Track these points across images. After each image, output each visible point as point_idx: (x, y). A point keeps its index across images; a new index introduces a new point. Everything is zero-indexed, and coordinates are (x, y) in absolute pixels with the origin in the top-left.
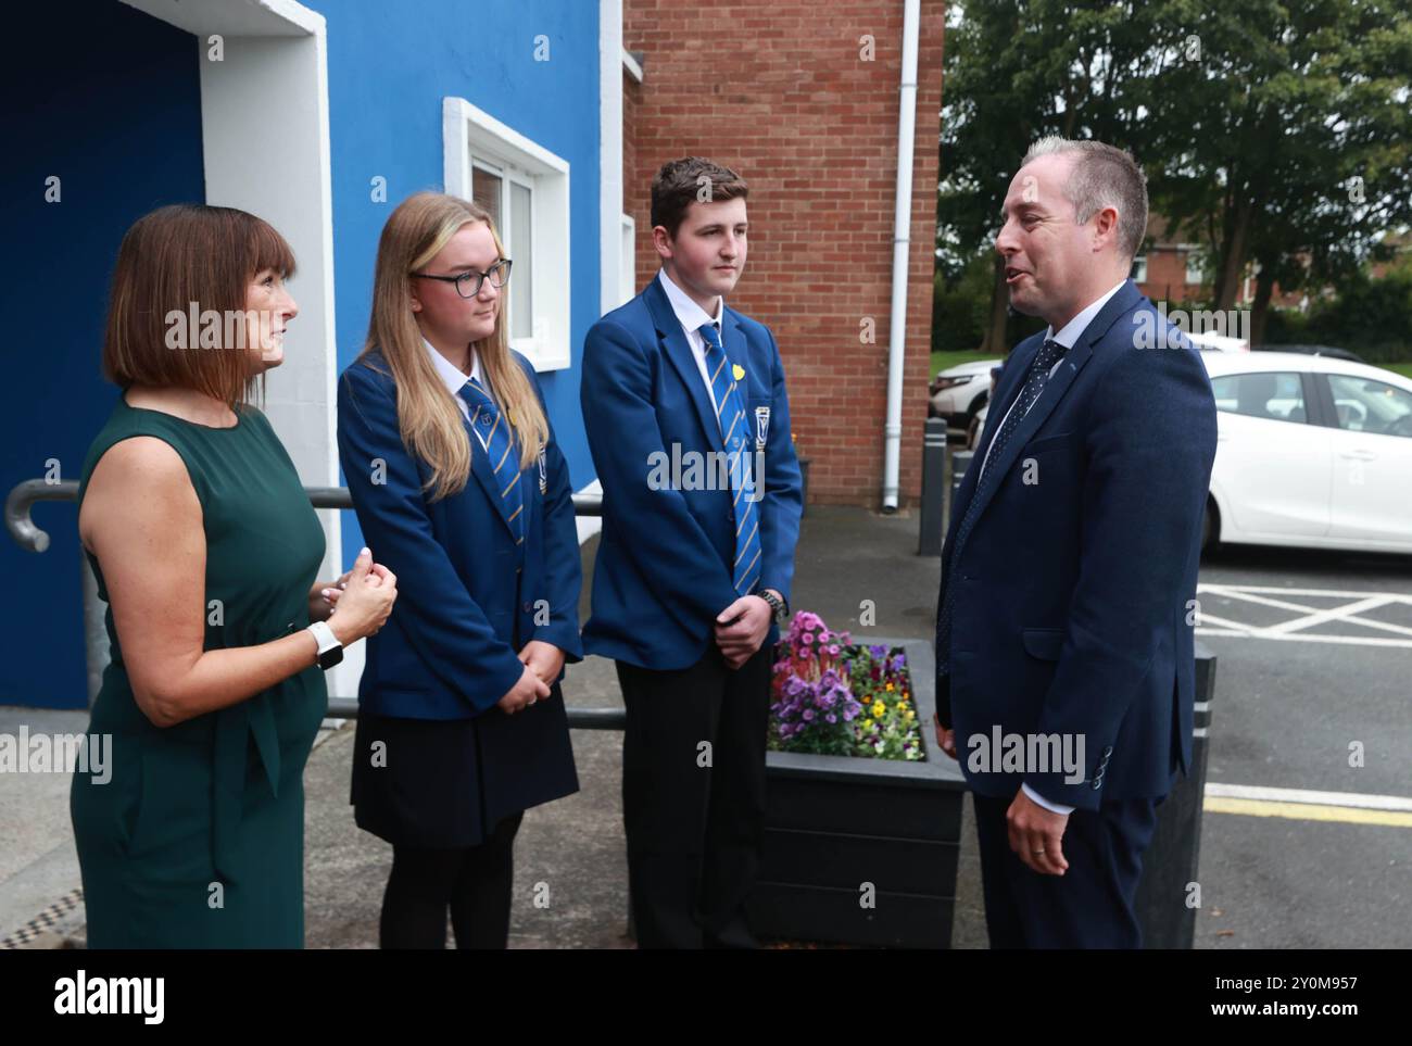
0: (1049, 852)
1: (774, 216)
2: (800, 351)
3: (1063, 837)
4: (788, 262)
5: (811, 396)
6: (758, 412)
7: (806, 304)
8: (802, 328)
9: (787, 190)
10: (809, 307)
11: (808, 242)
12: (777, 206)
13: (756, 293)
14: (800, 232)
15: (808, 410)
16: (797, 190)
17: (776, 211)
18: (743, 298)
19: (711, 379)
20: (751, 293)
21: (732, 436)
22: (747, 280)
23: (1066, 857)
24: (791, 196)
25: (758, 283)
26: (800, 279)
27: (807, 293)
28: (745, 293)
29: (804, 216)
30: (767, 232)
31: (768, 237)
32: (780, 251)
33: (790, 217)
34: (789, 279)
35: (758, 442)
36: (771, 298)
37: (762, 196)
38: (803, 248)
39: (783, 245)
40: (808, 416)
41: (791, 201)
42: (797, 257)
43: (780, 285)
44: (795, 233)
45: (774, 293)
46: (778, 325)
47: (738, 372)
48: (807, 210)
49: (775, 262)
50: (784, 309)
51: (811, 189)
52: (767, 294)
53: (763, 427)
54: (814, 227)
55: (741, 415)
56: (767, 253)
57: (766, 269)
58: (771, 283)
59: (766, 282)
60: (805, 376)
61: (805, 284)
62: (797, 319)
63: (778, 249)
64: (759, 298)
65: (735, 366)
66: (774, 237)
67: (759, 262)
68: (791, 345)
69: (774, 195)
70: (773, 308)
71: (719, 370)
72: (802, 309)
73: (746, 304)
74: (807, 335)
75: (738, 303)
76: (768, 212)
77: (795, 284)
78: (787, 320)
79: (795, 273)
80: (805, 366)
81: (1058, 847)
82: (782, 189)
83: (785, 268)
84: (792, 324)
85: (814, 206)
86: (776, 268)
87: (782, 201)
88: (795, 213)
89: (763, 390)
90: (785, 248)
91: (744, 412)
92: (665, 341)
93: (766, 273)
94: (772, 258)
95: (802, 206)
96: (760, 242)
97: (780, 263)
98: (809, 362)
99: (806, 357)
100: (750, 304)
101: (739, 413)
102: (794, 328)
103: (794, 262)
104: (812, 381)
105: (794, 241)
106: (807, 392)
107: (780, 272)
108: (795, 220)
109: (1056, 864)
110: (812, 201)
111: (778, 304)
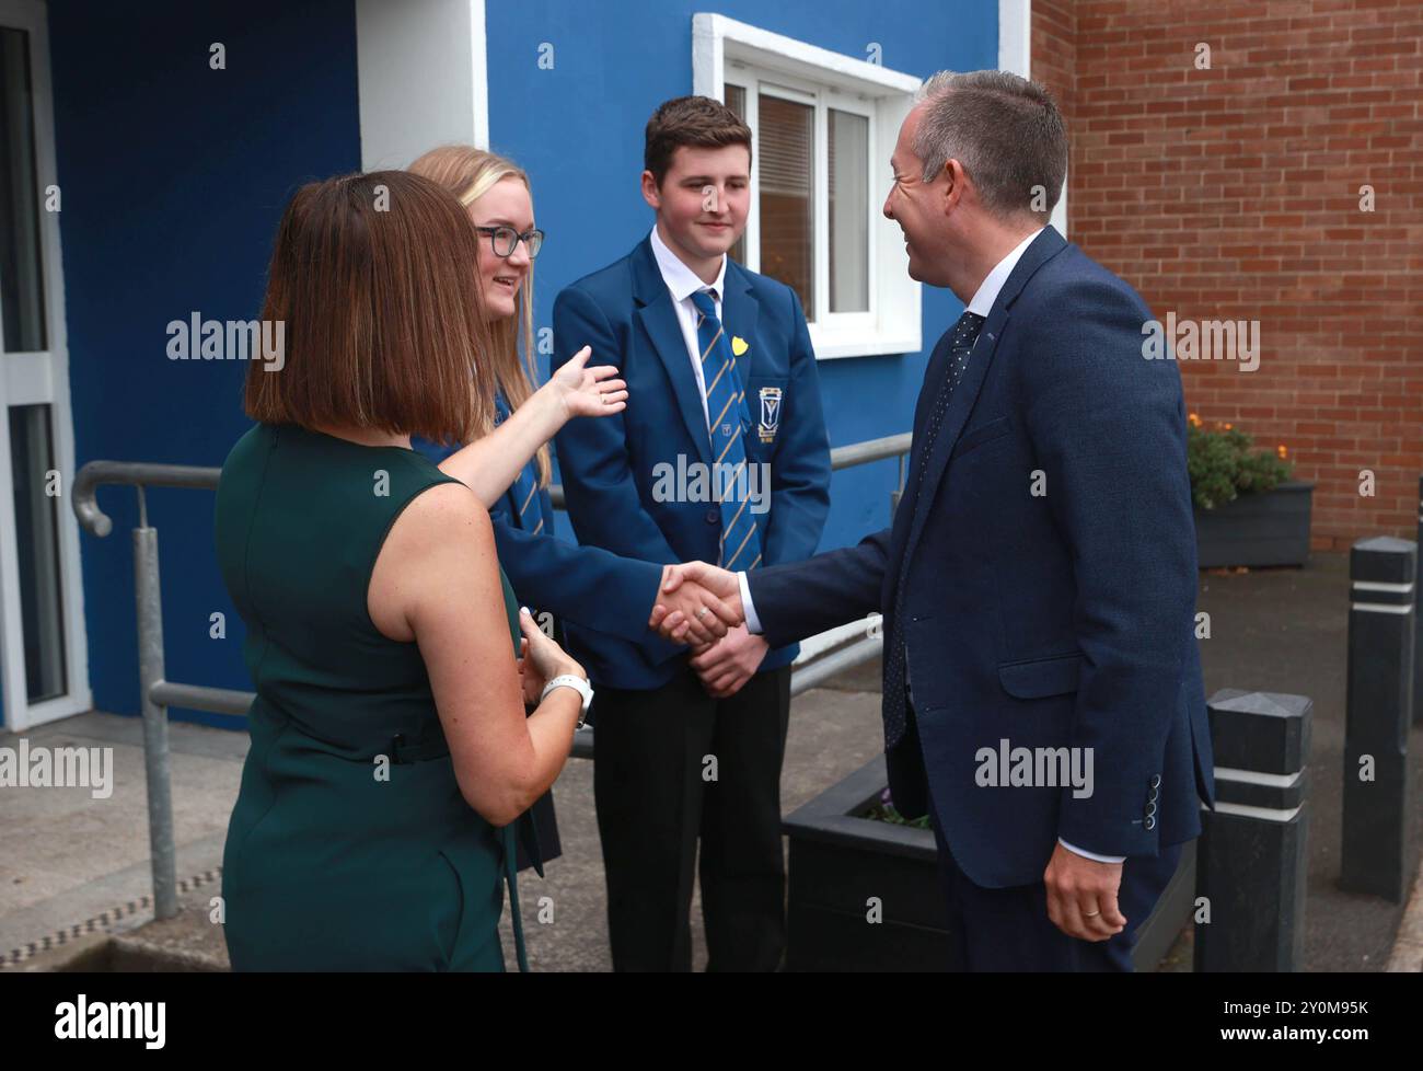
0: (1103, 910)
1: (1274, 132)
2: (1313, 327)
3: (1119, 891)
4: (1293, 198)
5: (1328, 392)
6: (763, 393)
7: (1321, 258)
8: (1315, 293)
9: (1293, 93)
10: (1326, 262)
11: (1325, 168)
12: (1279, 117)
13: (1245, 244)
14: (1313, 153)
15: (1323, 414)
16: (1307, 92)
17: (1278, 125)
18: (1227, 252)
19: (701, 356)
20: (1239, 244)
21: (722, 422)
22: (1234, 225)
23: (1123, 914)
24: (1300, 101)
25: (1249, 230)
26: (1313, 221)
27: (1324, 242)
28: (1229, 244)
29: (1319, 130)
30: (1264, 156)
31: (1264, 163)
32: (1282, 182)
33: (1297, 132)
34: (1297, 222)
35: (761, 429)
36: (1269, 251)
37: (1256, 103)
38: (1316, 176)
39: (1287, 173)
40: (1324, 421)
41: (1300, 109)
42: (1307, 190)
43: (1282, 231)
44: (1305, 155)
45: (1273, 244)
46: (1280, 289)
47: (739, 346)
48: (1324, 121)
49: (1274, 199)
50: (1287, 266)
51: (1331, 90)
52: (1262, 245)
53: (770, 412)
54: (1333, 145)
55: (737, 397)
56: (1263, 185)
57: (1263, 209)
58: (1270, 229)
59: (1262, 228)
60: (1319, 362)
61: (1321, 229)
62: (1306, 280)
63: (1279, 179)
64: (1253, 250)
65: (735, 340)
66: (1275, 163)
67: (1252, 199)
68: (1299, 318)
69: (1275, 102)
70: (1272, 266)
71: (712, 345)
72: (1315, 266)
73: (1230, 259)
74: (1321, 303)
75: (1220, 259)
76: (1266, 127)
77: (1304, 230)
78: (1292, 282)
79: (1304, 213)
80: (1319, 349)
81: (1115, 904)
82: (1287, 92)
83: (1289, 206)
84: (1300, 287)
85: (1333, 115)
86: (1275, 207)
87: (1286, 110)
88: (1306, 126)
89: (776, 366)
90: (1290, 177)
91: (743, 394)
92: (643, 312)
93: (1261, 215)
94: (1271, 193)
95: (1316, 115)
96: (1253, 170)
97: (1282, 199)
98: (1326, 343)
99: (1321, 335)
100: (1238, 260)
101: (734, 395)
102: (1304, 292)
103: (1303, 197)
104: (1331, 371)
105: (1305, 167)
106: (1322, 387)
107: (1282, 212)
108: (1306, 137)
109: (1112, 923)
110: (1332, 107)
111: (1280, 258)
